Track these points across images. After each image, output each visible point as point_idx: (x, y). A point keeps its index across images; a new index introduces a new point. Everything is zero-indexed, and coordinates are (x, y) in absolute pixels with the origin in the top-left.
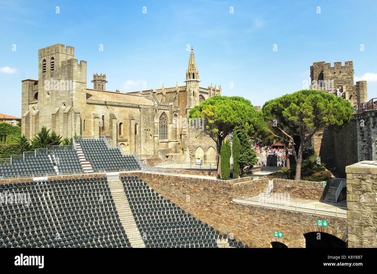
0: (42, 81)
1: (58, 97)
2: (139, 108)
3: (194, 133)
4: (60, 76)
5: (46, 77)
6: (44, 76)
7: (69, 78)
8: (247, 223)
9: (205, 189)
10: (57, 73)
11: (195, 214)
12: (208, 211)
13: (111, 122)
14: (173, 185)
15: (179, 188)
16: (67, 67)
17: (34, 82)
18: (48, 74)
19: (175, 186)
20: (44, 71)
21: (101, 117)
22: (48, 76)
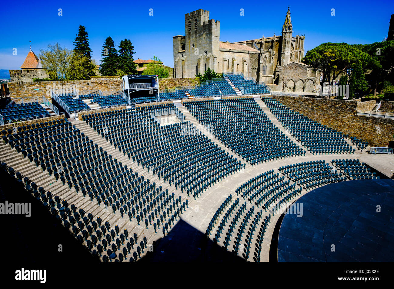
0: (188, 37)
1: (201, 47)
2: (248, 53)
3: (288, 70)
4: (202, 32)
5: (191, 33)
6: (190, 33)
7: (209, 33)
8: (369, 129)
9: (332, 106)
10: (200, 30)
11: (321, 122)
12: (333, 120)
13: (233, 63)
14: (303, 103)
15: (308, 106)
16: (207, 26)
17: (181, 38)
18: (192, 32)
19: (305, 104)
20: (190, 29)
21: (227, 60)
22: (193, 33)
